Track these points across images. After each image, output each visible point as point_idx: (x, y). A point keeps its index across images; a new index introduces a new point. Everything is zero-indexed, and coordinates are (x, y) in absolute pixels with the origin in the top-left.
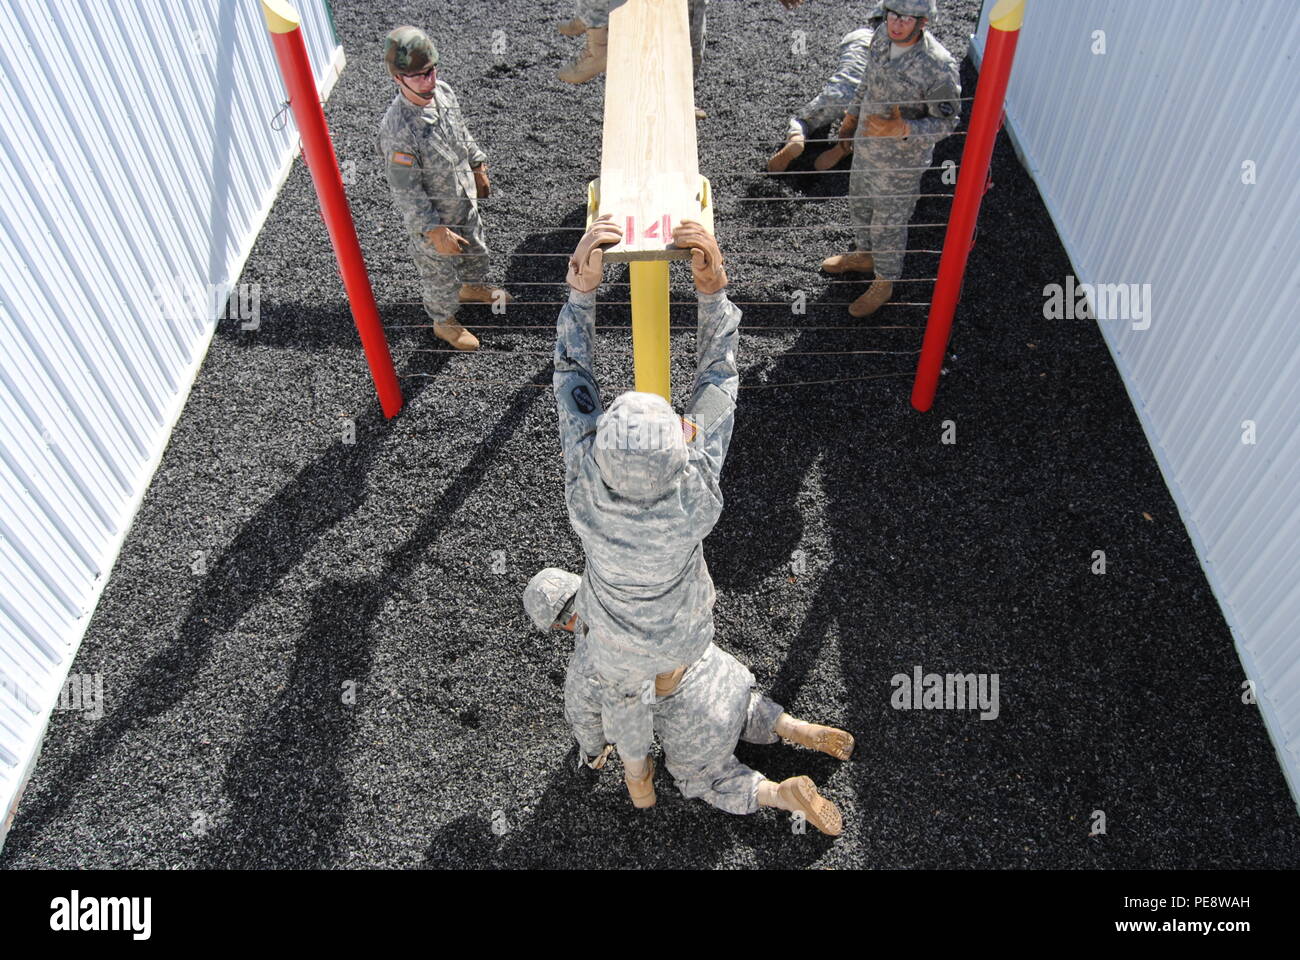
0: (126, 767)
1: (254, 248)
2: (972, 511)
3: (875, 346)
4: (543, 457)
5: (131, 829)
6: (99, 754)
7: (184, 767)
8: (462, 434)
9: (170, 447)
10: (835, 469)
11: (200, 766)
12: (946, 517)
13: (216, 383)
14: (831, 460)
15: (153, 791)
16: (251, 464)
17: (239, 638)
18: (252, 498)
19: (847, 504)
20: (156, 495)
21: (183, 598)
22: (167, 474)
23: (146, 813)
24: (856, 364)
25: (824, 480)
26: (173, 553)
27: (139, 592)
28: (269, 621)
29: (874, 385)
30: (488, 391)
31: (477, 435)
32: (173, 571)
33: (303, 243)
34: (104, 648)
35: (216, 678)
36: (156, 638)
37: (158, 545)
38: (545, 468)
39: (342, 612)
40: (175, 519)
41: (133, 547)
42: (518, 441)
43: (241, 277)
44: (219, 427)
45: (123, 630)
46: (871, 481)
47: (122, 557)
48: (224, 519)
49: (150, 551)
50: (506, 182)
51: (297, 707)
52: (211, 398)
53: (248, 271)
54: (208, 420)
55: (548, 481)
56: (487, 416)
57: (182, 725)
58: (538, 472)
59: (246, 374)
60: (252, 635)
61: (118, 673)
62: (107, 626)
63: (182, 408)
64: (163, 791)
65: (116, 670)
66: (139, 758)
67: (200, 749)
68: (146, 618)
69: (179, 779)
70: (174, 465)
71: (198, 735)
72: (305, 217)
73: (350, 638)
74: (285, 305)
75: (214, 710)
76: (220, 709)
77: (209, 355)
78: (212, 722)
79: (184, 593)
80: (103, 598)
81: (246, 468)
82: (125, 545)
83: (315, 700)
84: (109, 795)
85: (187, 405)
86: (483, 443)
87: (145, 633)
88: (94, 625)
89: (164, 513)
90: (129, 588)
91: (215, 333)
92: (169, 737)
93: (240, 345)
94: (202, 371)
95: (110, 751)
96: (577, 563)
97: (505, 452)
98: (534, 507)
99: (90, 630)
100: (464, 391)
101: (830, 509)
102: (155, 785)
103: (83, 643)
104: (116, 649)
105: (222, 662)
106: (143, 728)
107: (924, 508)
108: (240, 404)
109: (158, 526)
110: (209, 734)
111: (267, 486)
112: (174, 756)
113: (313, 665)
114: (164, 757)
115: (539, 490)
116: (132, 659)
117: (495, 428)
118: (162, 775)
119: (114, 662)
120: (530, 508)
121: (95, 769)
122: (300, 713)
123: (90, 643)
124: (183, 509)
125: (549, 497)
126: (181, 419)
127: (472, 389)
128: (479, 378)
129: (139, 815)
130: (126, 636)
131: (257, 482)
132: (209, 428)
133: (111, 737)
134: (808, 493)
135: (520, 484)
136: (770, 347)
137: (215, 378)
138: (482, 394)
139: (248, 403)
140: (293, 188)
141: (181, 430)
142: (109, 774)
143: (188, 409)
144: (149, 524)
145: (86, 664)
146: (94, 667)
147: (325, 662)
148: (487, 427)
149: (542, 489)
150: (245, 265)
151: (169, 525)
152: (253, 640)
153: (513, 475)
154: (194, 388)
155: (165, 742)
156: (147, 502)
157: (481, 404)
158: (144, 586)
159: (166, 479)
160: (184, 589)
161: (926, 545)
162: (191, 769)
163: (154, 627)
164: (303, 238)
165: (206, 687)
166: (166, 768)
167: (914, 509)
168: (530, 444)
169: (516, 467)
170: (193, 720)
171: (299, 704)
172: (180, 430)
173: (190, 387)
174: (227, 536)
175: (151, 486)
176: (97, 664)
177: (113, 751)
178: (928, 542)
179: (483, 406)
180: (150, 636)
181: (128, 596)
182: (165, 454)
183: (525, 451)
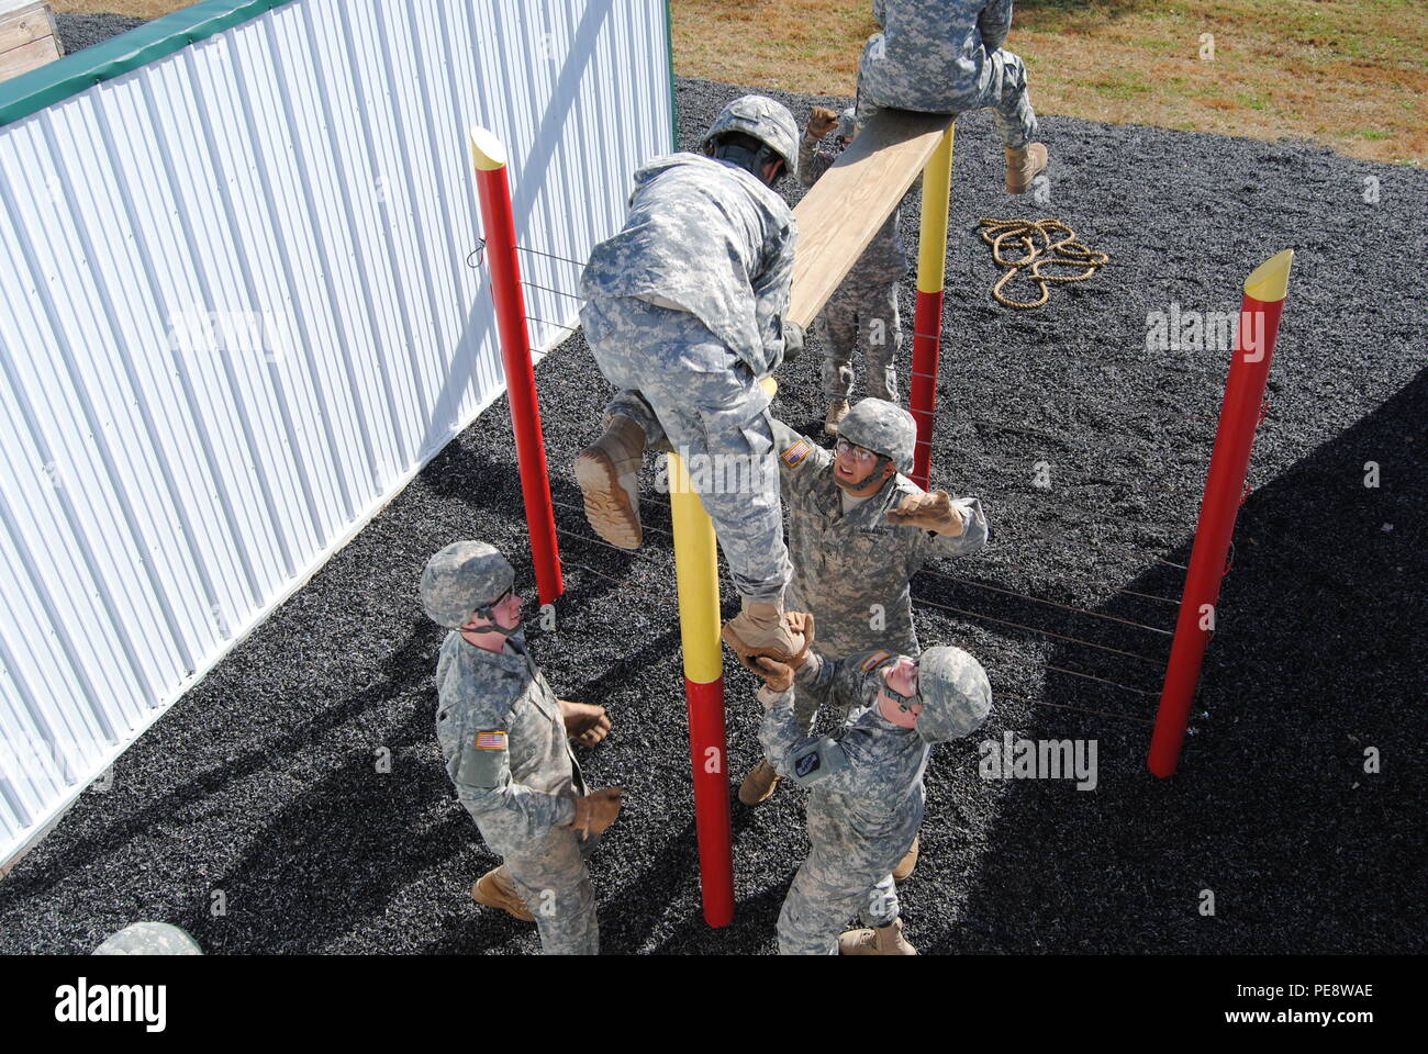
0: (120, 869)
1: (499, 400)
2: (1171, 920)
3: (1135, 682)
4: (679, 695)
5: (92, 932)
6: (105, 846)
7: (170, 890)
8: (607, 644)
9: (322, 572)
10: (1015, 814)
11: (184, 894)
12: (1131, 916)
13: (396, 522)
14: (1014, 800)
15: (132, 903)
16: (388, 612)
17: (286, 780)
18: (371, 645)
19: (1011, 860)
20: (284, 614)
21: (258, 723)
22: (306, 598)
23: (114, 922)
24: (1100, 696)
25: (996, 822)
26: (271, 675)
27: (221, 703)
28: (321, 774)
29: (1110, 727)
30: (657, 607)
31: (622, 650)
32: (262, 693)
33: (550, 407)
34: (161, 745)
35: (244, 812)
36: (213, 754)
37: (261, 664)
38: (676, 708)
39: (395, 789)
40: (290, 644)
41: (238, 658)
42: (660, 670)
43: (472, 425)
44: (378, 567)
45: (187, 735)
46: (1054, 842)
47: (223, 663)
48: (335, 659)
49: (251, 667)
50: (790, 395)
51: (301, 870)
52: (384, 536)
53: (482, 421)
54: (370, 557)
55: (672, 722)
56: (642, 633)
57: (190, 847)
58: (667, 711)
59: (429, 523)
60: (299, 782)
61: (161, 775)
62: (175, 725)
63: (352, 538)
64: (140, 907)
65: (161, 770)
66: (136, 865)
67: (194, 877)
68: (214, 731)
69: (159, 900)
70: (316, 591)
71: (199, 863)
72: (565, 382)
73: (390, 819)
74: (501, 464)
75: (226, 844)
76: (232, 845)
77: (404, 493)
78: (217, 855)
79: (261, 719)
80: (185, 696)
81: (381, 614)
82: (232, 654)
83: (323, 869)
84: (92, 891)
85: (359, 536)
86: (623, 660)
87: (205, 745)
88: (165, 719)
89: (283, 635)
90: (213, 696)
91: (419, 474)
92: (172, 854)
93: (438, 493)
94: (389, 507)
95: (114, 848)
96: (660, 822)
97: (641, 677)
98: (644, 746)
99: (158, 723)
100: (631, 600)
101: (987, 858)
102: (137, 898)
103: (146, 734)
104: (172, 751)
105: (258, 798)
106: (154, 837)
107: (1106, 895)
108: (409, 549)
109: (272, 645)
110: (209, 866)
111: (392, 639)
112: (168, 875)
113: (338, 834)
114: (159, 873)
115: (658, 729)
116: (181, 765)
117: (644, 649)
118: (147, 890)
119: (163, 762)
120: (640, 745)
121: (94, 859)
122: (301, 878)
123: (151, 736)
124: (303, 636)
125: (665, 741)
126: (346, 548)
127: (641, 600)
128: (655, 591)
129: (107, 922)
130: (187, 742)
131: (384, 632)
132: (367, 565)
133: (124, 834)
134: (967, 831)
135: (641, 717)
136: (1001, 649)
137: (397, 518)
138: (648, 608)
139: (417, 551)
140: (567, 350)
141: (340, 559)
142: (102, 869)
143: (357, 541)
144: (264, 641)
145: (138, 755)
146: (142, 760)
147: (352, 835)
148: (636, 645)
149: (662, 729)
150: (482, 413)
151: (281, 648)
152: (298, 787)
153: (638, 705)
154: (373, 521)
155: (167, 857)
156: (273, 618)
157: (642, 618)
158: (229, 698)
159: (301, 602)
160: (264, 715)
161: (1086, 942)
162: (174, 894)
163: (217, 742)
164: (552, 402)
165: (230, 817)
166: (153, 884)
167: (1094, 894)
168: (672, 676)
169: (645, 697)
170: (201, 846)
171: (305, 868)
172: (338, 559)
173: (369, 521)
174: (328, 676)
175: (285, 604)
176: (146, 758)
177: (117, 849)
178: (1091, 939)
179: (643, 620)
180: (209, 750)
181: (209, 703)
182: (314, 577)
183: (663, 683)
